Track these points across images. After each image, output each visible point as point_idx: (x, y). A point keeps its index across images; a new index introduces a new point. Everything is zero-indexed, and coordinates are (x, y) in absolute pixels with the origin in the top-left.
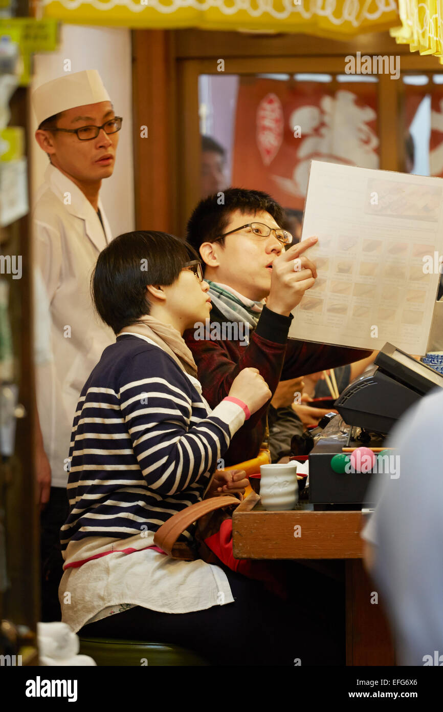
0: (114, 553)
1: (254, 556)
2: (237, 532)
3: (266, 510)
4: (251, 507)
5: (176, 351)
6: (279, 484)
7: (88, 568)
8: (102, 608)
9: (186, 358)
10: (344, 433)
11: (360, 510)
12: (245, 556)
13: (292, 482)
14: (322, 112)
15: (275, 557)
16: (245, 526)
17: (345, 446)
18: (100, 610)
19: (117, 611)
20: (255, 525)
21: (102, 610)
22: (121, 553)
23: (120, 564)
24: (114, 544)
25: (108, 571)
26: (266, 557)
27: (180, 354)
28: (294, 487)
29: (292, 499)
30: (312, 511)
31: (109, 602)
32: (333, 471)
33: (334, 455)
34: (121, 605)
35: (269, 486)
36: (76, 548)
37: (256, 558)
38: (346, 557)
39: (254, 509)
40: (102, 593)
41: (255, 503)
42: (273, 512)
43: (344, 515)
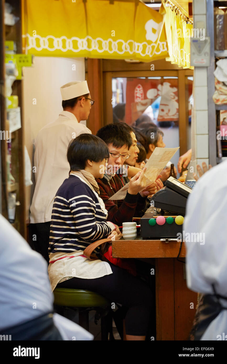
0: (66, 258)
1: (120, 257)
2: (114, 248)
3: (124, 240)
4: (119, 238)
5: (91, 183)
6: (129, 230)
7: (57, 263)
8: (62, 278)
9: (95, 185)
10: (155, 211)
11: (160, 239)
12: (117, 257)
13: (135, 229)
14: (158, 90)
15: (128, 257)
16: (117, 246)
17: (154, 216)
18: (61, 279)
19: (67, 279)
20: (121, 245)
21: (62, 279)
22: (69, 258)
23: (69, 261)
24: (67, 255)
25: (64, 264)
26: (124, 257)
27: (93, 184)
28: (135, 231)
29: (135, 235)
30: (142, 240)
31: (65, 276)
32: (150, 225)
33: (150, 219)
34: (69, 277)
35: (126, 230)
36: (53, 256)
37: (121, 257)
38: (155, 257)
39: (120, 239)
40: (62, 272)
41: (121, 237)
42: (127, 240)
43: (154, 241)
